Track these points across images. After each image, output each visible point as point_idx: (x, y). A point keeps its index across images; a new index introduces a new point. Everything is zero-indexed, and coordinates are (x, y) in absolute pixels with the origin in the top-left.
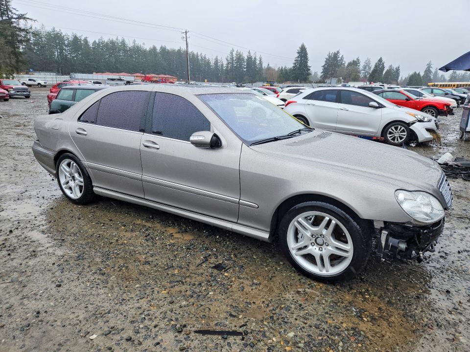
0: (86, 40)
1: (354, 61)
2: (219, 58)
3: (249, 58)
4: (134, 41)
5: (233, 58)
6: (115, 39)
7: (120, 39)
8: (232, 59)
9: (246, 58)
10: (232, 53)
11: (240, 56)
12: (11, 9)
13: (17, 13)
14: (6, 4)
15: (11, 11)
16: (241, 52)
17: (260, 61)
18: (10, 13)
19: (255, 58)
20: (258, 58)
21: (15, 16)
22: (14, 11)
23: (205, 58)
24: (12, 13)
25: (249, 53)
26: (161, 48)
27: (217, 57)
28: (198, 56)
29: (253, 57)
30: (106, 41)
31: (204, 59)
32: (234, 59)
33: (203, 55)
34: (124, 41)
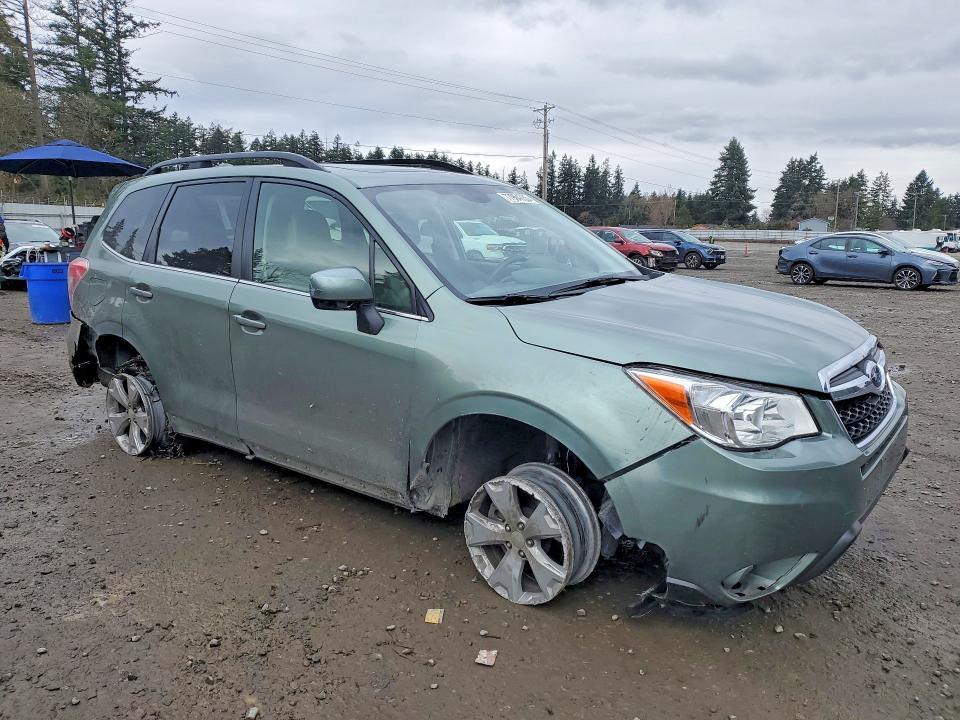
1: (852, 179)
2: (517, 174)
3: (592, 172)
4: (338, 138)
5: (553, 171)
6: (297, 135)
7: (309, 135)
8: (551, 174)
9: (584, 171)
11: (569, 170)
12: (129, 71)
13: (141, 79)
14: (119, 59)
15: (128, 75)
16: (573, 160)
17: (618, 177)
18: (125, 80)
19: (606, 173)
20: (612, 171)
21: (135, 86)
22: (134, 75)
24: (129, 79)
25: (593, 160)
27: (514, 170)
29: (601, 170)
30: (278, 140)
32: (556, 174)
34: (316, 138)
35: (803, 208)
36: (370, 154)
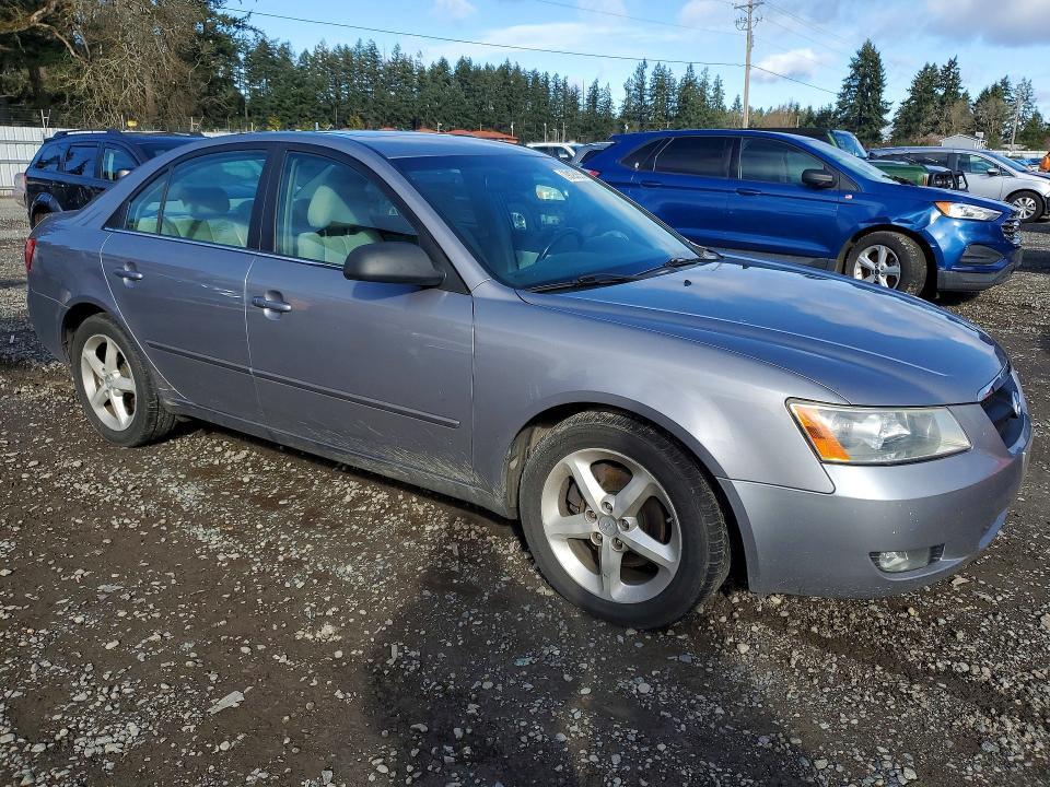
0: (285, 51)
1: (994, 88)
2: (601, 86)
3: (689, 83)
4: (397, 48)
5: (643, 84)
6: (352, 45)
7: (366, 45)
8: (641, 87)
9: (680, 81)
10: (641, 72)
11: (663, 81)
16: (667, 69)
17: (717, 89)
19: (704, 84)
20: (711, 82)
23: (565, 84)
25: (690, 69)
26: (462, 62)
27: (596, 83)
28: (547, 82)
29: (700, 81)
30: (331, 50)
31: (562, 88)
32: (647, 86)
33: (561, 78)
34: (373, 48)
35: (937, 123)
36: (433, 66)
